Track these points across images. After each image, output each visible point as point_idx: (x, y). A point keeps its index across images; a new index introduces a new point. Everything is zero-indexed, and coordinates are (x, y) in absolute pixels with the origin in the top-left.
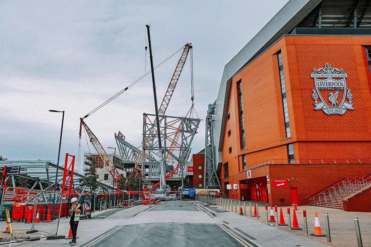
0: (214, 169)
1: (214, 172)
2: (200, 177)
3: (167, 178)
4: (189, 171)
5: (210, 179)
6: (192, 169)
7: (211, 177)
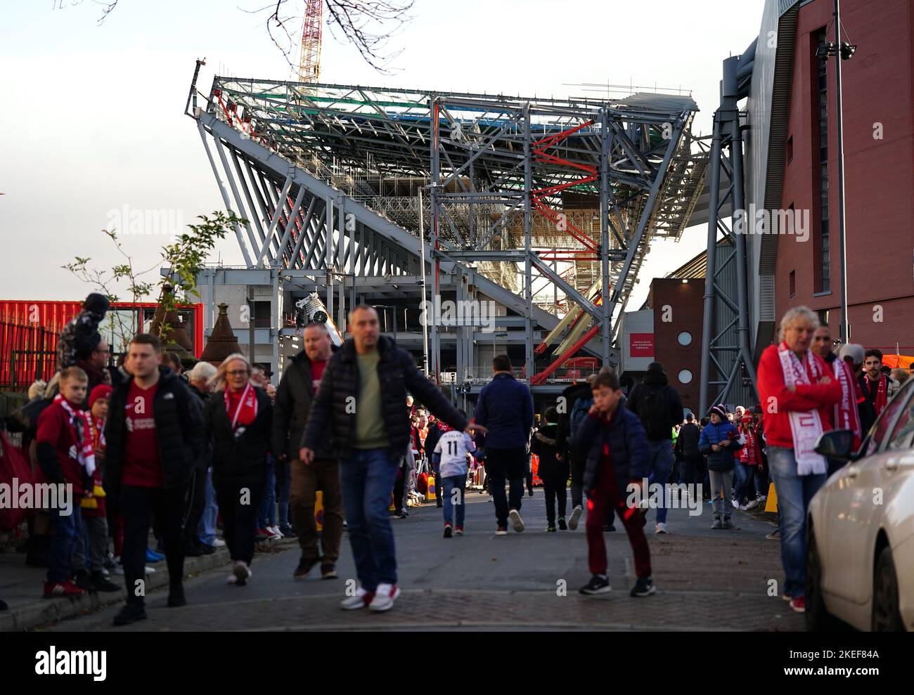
0: (742, 344)
1: (742, 360)
2: (685, 377)
3: (541, 384)
4: (635, 353)
5: (727, 387)
6: (646, 345)
7: (730, 380)
